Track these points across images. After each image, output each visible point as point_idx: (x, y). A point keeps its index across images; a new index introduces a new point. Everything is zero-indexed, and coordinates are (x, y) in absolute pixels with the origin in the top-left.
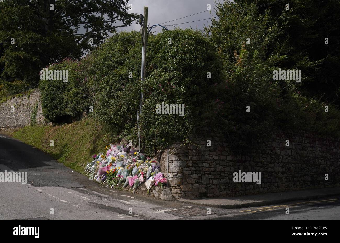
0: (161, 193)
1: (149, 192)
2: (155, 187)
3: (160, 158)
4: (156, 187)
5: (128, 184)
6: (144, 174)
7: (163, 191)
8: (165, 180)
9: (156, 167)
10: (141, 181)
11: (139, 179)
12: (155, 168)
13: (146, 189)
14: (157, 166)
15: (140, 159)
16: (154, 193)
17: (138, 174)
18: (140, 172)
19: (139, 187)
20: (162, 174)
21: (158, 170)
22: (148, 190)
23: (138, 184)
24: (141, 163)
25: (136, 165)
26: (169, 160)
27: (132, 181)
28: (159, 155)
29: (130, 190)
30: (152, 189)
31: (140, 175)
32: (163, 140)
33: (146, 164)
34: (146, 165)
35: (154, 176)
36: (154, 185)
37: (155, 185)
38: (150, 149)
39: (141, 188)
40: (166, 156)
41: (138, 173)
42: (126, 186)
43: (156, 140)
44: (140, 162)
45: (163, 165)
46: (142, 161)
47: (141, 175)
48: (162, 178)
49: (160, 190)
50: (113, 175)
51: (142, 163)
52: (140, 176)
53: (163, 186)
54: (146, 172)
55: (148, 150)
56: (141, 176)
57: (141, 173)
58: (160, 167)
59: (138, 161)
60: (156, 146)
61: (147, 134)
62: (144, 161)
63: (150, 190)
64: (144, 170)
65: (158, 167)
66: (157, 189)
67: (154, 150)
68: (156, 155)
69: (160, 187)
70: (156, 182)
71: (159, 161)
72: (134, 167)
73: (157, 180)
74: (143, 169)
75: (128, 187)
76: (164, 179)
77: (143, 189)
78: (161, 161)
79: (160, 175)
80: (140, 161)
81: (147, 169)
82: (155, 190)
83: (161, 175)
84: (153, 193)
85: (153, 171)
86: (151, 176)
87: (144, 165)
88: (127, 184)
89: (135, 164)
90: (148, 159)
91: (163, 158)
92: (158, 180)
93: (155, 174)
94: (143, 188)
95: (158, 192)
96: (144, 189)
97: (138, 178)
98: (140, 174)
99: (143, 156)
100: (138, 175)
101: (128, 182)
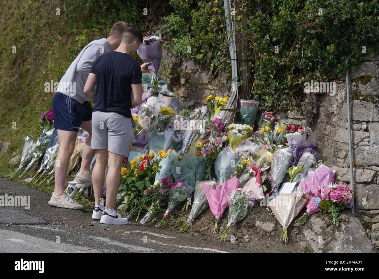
0: (334, 238)
1: (289, 235)
2: (309, 217)
3: (316, 116)
4: (313, 219)
5: (205, 209)
6: (262, 173)
7: (339, 230)
8: (345, 193)
9: (306, 148)
10: (252, 196)
11: (246, 189)
12: (301, 150)
13: (277, 223)
14: (306, 144)
15: (238, 119)
16: (308, 239)
17: (241, 172)
18: (245, 166)
19: (247, 220)
20: (331, 173)
21: (312, 156)
22: (285, 228)
23: (242, 207)
24: (245, 133)
25: (228, 141)
26: (352, 121)
27: (218, 197)
28: (312, 103)
29: (215, 229)
30: (297, 224)
31: (245, 176)
32: (331, 48)
33: (263, 137)
34: (266, 143)
35: (303, 180)
36: (304, 209)
37: (308, 211)
38: (275, 84)
39: (258, 223)
40: (340, 106)
41: (238, 172)
42: (197, 218)
43: (300, 49)
44: (240, 131)
45: (330, 141)
46: (248, 126)
47: (252, 175)
48: (331, 186)
49: (328, 226)
50: (142, 178)
51: (249, 135)
52: (247, 181)
53: (340, 212)
54: (270, 164)
55: (268, 86)
56: (254, 179)
57: (251, 171)
58: (320, 147)
59: (232, 129)
60: (298, 72)
61: (264, 29)
62: (256, 128)
63: (291, 228)
64: (261, 159)
65: (311, 146)
66: (317, 223)
67: (291, 88)
68: (299, 106)
69: (327, 219)
70: (308, 200)
71: (312, 124)
72: (221, 149)
73: (315, 191)
74: (255, 157)
75: (204, 218)
76: (342, 189)
77: (265, 224)
78: (321, 125)
79: (325, 176)
80: (239, 126)
81: (269, 154)
82: (311, 228)
83: (328, 177)
84: (305, 240)
85: (294, 161)
86: (286, 178)
87: (258, 139)
88: (200, 209)
89: (224, 138)
90: (269, 120)
91: (330, 115)
92: (320, 191)
93: (303, 172)
94: (264, 221)
95: (324, 234)
96: (269, 226)
97: (241, 186)
98: (247, 172)
99: (251, 108)
100: (238, 176)
101: (207, 203)
